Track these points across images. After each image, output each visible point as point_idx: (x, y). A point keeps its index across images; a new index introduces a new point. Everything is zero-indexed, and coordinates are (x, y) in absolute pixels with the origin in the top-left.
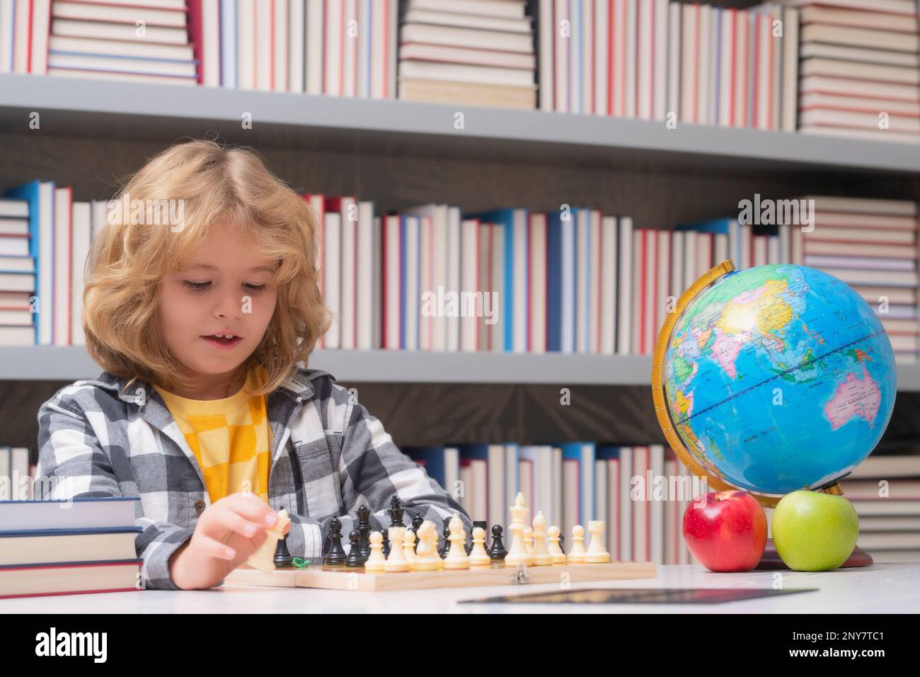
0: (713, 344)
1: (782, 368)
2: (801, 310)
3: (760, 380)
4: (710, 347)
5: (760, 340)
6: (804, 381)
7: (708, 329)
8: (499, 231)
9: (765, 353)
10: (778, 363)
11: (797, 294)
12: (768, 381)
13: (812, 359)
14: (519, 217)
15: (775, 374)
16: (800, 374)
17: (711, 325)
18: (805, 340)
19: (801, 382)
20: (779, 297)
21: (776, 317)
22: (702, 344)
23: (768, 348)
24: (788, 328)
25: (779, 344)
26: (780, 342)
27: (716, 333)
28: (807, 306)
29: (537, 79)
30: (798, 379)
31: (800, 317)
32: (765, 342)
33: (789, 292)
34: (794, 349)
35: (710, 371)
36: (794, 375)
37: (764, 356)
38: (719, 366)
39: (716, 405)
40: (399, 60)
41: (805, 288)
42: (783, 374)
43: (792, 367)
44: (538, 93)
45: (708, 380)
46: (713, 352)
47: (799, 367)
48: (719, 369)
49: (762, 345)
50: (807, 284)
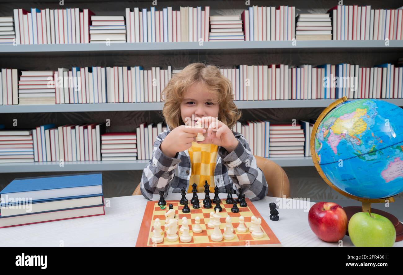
0: (328, 137)
1: (359, 153)
2: (372, 125)
3: (348, 157)
4: (327, 138)
5: (349, 139)
6: (370, 160)
7: (327, 130)
8: (323, 70)
9: (351, 145)
10: (357, 150)
11: (371, 117)
12: (352, 158)
13: (375, 150)
14: (328, 66)
15: (356, 155)
16: (368, 157)
17: (329, 128)
18: (372, 140)
19: (368, 160)
20: (361, 118)
21: (359, 128)
22: (325, 136)
23: (353, 143)
24: (364, 134)
25: (358, 141)
26: (359, 140)
27: (331, 132)
28: (375, 123)
29: (332, 32)
30: (367, 159)
31: (371, 128)
32: (352, 140)
33: (367, 116)
34: (366, 145)
35: (327, 149)
36: (365, 157)
37: (350, 146)
38: (331, 147)
39: (329, 164)
40: (296, 31)
41: (376, 114)
42: (359, 156)
43: (364, 153)
44: (332, 36)
45: (326, 152)
46: (328, 140)
47: (368, 153)
48: (330, 148)
49: (350, 141)
50: (377, 111)
